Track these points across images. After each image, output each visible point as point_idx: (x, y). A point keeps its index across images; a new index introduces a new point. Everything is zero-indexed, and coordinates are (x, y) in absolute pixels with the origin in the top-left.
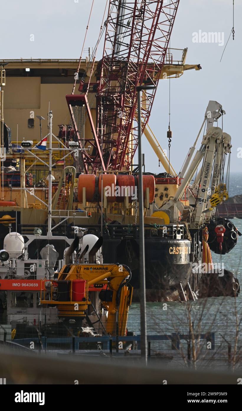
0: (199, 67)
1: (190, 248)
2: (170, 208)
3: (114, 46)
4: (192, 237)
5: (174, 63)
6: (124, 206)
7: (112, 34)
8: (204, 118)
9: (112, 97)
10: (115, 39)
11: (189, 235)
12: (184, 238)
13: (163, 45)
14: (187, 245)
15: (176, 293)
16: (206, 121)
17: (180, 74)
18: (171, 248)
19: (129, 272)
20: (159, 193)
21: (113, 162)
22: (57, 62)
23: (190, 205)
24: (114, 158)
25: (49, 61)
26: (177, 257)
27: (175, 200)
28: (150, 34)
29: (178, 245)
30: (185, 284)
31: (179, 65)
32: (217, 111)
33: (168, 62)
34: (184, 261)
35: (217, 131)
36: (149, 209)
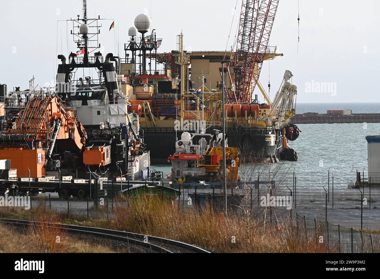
0: (282, 55)
1: (275, 138)
2: (266, 120)
3: (242, 45)
4: (276, 133)
5: (271, 53)
6: (245, 119)
7: (240, 39)
8: (283, 78)
9: (241, 68)
10: (242, 42)
11: (275, 132)
12: (273, 133)
13: (265, 45)
14: (274, 137)
15: (269, 159)
16: (284, 80)
17: (274, 58)
18: (266, 138)
19: (239, 151)
20: (261, 113)
21: (241, 99)
22: (217, 52)
23: (276, 118)
24: (241, 96)
25: (213, 52)
26: (269, 142)
27: (269, 116)
28: (259, 40)
29: (270, 137)
30: (273, 155)
31: (273, 54)
32: (289, 75)
33: (268, 53)
34: (273, 144)
35: (288, 84)
36: (256, 120)
